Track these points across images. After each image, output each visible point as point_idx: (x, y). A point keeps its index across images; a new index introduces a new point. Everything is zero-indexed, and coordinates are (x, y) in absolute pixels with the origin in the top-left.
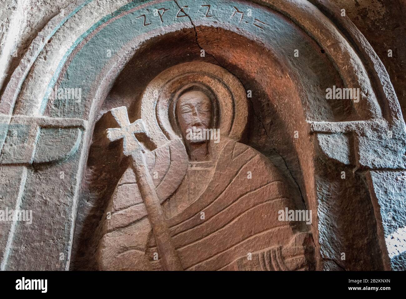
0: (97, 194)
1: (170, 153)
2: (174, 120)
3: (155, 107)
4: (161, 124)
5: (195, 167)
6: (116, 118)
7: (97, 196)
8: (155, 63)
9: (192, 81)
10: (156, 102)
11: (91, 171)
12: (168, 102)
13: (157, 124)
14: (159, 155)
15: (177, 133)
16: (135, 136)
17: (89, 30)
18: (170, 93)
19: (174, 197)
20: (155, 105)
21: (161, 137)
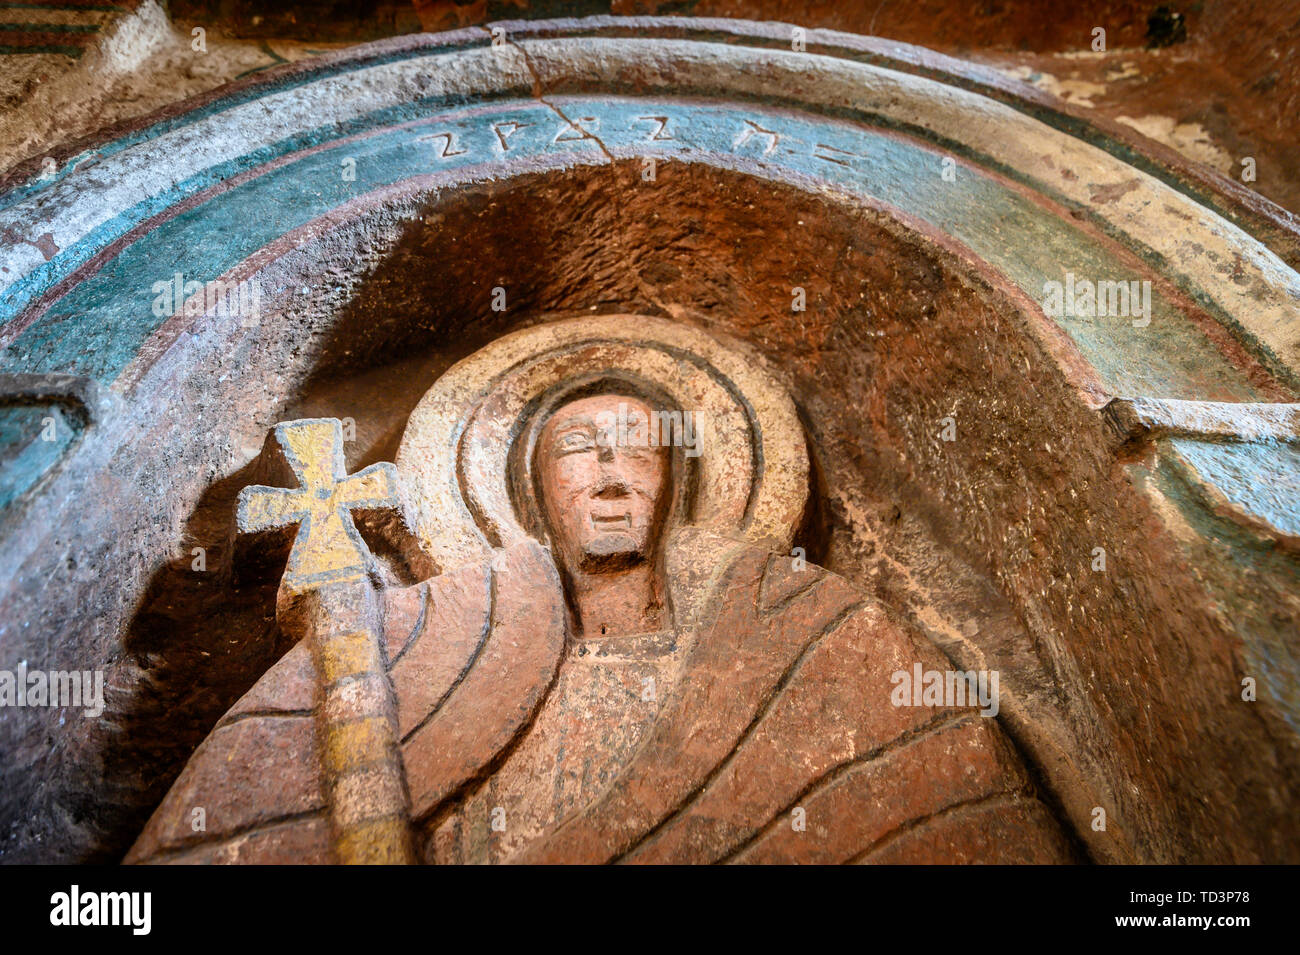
0: (138, 785)
1: (493, 593)
2: (524, 487)
3: (458, 438)
4: (470, 492)
5: (598, 654)
6: (290, 451)
7: (135, 793)
8: (481, 325)
9: (600, 365)
10: (462, 424)
11: (137, 672)
12: (509, 428)
13: (458, 492)
14: (443, 602)
15: (532, 528)
16: (355, 520)
17: (246, 158)
18: (522, 400)
19: (486, 789)
20: (459, 432)
21: (464, 538)
